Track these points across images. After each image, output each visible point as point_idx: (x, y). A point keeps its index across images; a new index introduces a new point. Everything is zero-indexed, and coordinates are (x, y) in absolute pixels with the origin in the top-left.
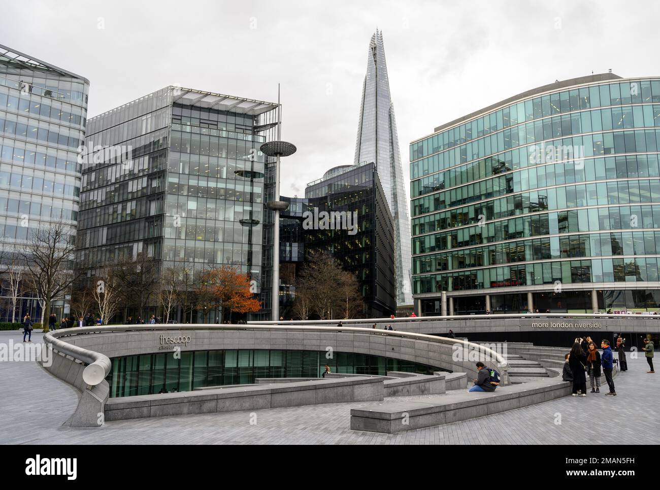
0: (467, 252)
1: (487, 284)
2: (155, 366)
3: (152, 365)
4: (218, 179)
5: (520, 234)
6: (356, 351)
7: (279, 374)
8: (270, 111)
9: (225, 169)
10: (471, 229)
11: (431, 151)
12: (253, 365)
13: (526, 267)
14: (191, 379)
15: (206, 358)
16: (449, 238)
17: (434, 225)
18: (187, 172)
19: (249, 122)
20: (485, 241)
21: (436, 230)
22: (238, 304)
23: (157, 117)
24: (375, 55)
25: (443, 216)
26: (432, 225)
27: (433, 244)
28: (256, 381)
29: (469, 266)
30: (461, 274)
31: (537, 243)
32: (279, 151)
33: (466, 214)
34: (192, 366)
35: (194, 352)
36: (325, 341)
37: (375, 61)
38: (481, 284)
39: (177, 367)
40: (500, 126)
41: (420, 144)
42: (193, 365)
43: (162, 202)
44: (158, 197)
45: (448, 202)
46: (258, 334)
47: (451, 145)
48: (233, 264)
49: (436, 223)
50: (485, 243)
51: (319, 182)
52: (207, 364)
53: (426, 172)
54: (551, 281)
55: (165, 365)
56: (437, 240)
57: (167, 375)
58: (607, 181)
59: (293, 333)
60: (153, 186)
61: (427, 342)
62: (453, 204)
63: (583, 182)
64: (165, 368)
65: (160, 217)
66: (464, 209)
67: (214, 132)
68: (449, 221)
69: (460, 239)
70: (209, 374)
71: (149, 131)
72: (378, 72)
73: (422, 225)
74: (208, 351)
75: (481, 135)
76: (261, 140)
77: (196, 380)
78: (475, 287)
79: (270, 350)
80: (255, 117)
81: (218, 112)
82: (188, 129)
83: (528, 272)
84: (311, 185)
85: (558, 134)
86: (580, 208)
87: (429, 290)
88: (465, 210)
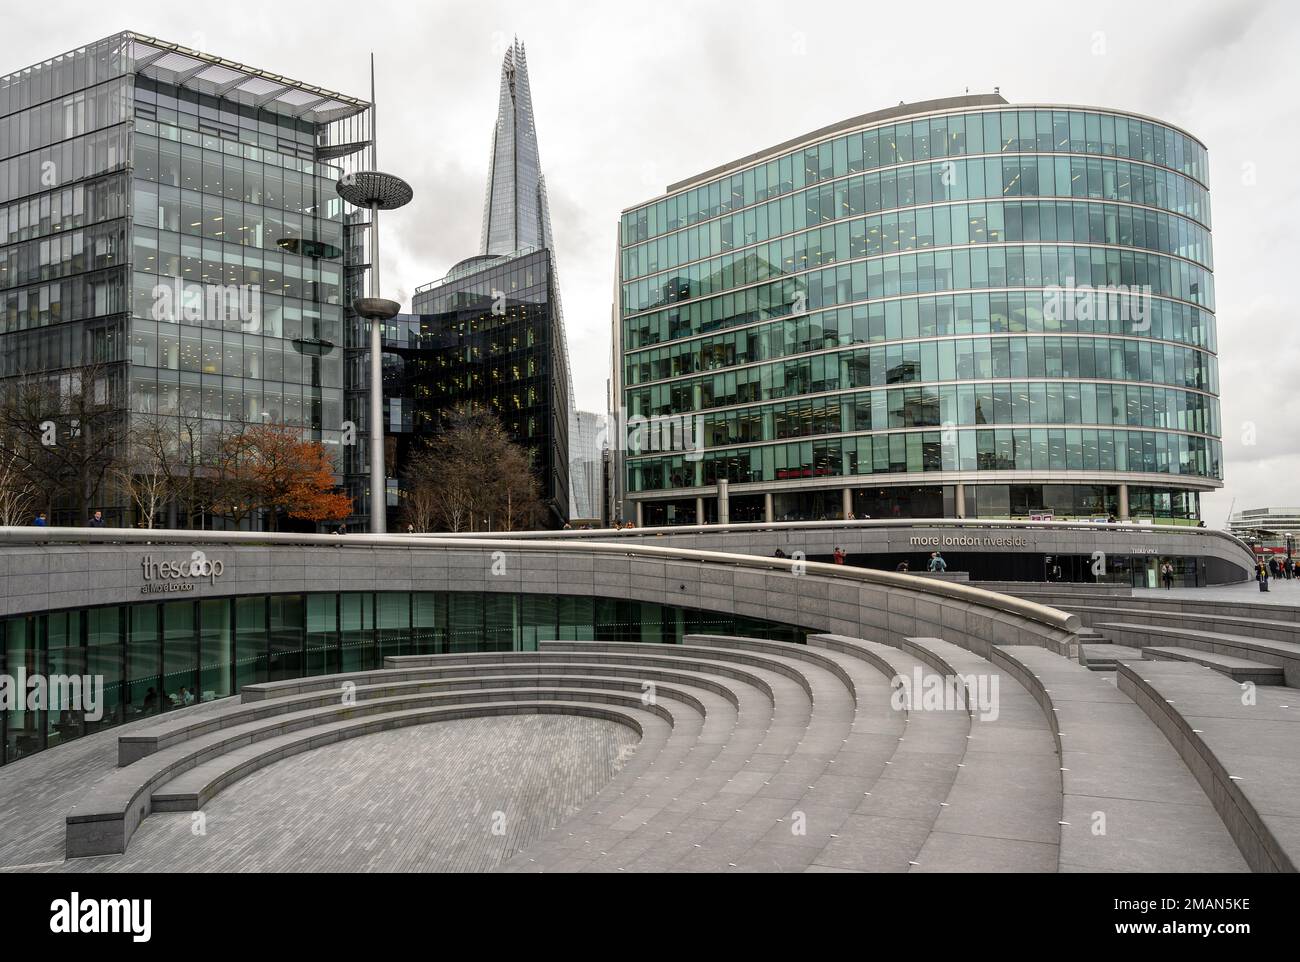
0: (733, 416)
1: (769, 473)
2: (131, 631)
3: (122, 631)
4: (246, 248)
5: (835, 383)
6: (600, 592)
7: (430, 643)
8: (350, 116)
9: (259, 228)
10: (740, 374)
11: (663, 229)
12: (375, 625)
13: (843, 444)
14: (226, 661)
15: (262, 613)
16: (697, 391)
17: (669, 368)
18: (175, 227)
19: (305, 138)
20: (765, 396)
21: (672, 374)
22: (306, 501)
23: (100, 103)
24: (512, 85)
25: (686, 349)
26: (664, 367)
27: (667, 400)
28: (386, 663)
29: (734, 441)
30: (718, 455)
31: (863, 400)
32: (376, 195)
33: (733, 347)
34: (228, 632)
35: (232, 598)
36: (532, 572)
37: (513, 97)
38: (757, 474)
39: (190, 633)
40: (800, 182)
41: (642, 214)
42: (233, 627)
43: (121, 288)
44: (112, 276)
45: (695, 324)
46: (384, 557)
47: (702, 218)
48: (283, 426)
49: (673, 364)
50: (766, 400)
51: (440, 284)
52: (268, 626)
53: (654, 267)
54: (887, 467)
55: (161, 629)
56: (675, 395)
57: (165, 652)
58: (991, 290)
59: (460, 554)
60: (98, 254)
61: (764, 572)
62: (704, 328)
63: (947, 290)
64: (161, 637)
65: (119, 320)
66: (727, 337)
67: (231, 148)
68: (697, 359)
69: (718, 392)
70: (273, 646)
71: (81, 131)
72: (518, 117)
73: (645, 368)
74: (268, 596)
75: (761, 198)
76: (334, 175)
77: (240, 662)
78: (746, 479)
79: (411, 593)
80: (317, 128)
81: (239, 109)
82: (173, 134)
83: (847, 453)
84: (424, 290)
85: (908, 201)
86: (941, 338)
87: (659, 486)
88: (729, 340)
